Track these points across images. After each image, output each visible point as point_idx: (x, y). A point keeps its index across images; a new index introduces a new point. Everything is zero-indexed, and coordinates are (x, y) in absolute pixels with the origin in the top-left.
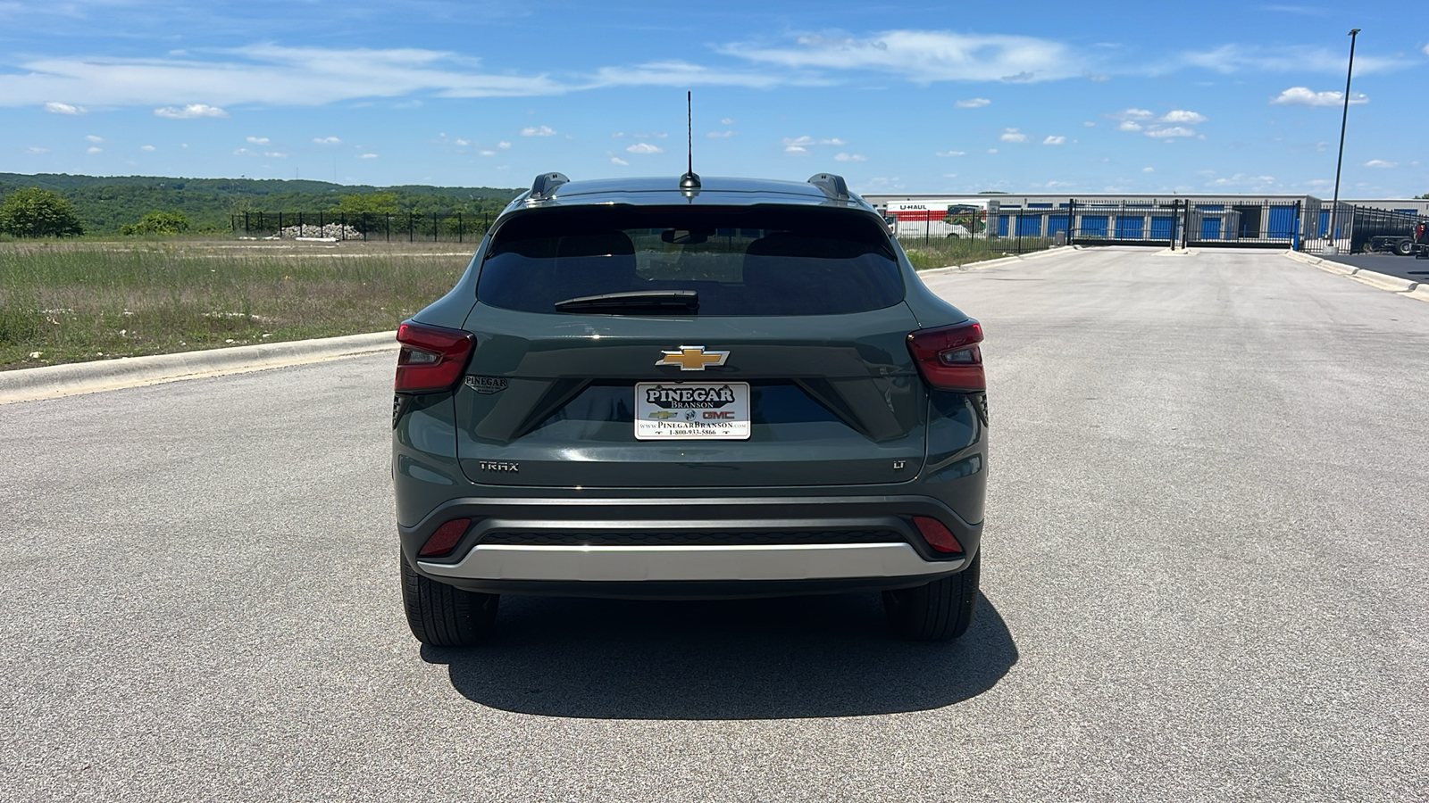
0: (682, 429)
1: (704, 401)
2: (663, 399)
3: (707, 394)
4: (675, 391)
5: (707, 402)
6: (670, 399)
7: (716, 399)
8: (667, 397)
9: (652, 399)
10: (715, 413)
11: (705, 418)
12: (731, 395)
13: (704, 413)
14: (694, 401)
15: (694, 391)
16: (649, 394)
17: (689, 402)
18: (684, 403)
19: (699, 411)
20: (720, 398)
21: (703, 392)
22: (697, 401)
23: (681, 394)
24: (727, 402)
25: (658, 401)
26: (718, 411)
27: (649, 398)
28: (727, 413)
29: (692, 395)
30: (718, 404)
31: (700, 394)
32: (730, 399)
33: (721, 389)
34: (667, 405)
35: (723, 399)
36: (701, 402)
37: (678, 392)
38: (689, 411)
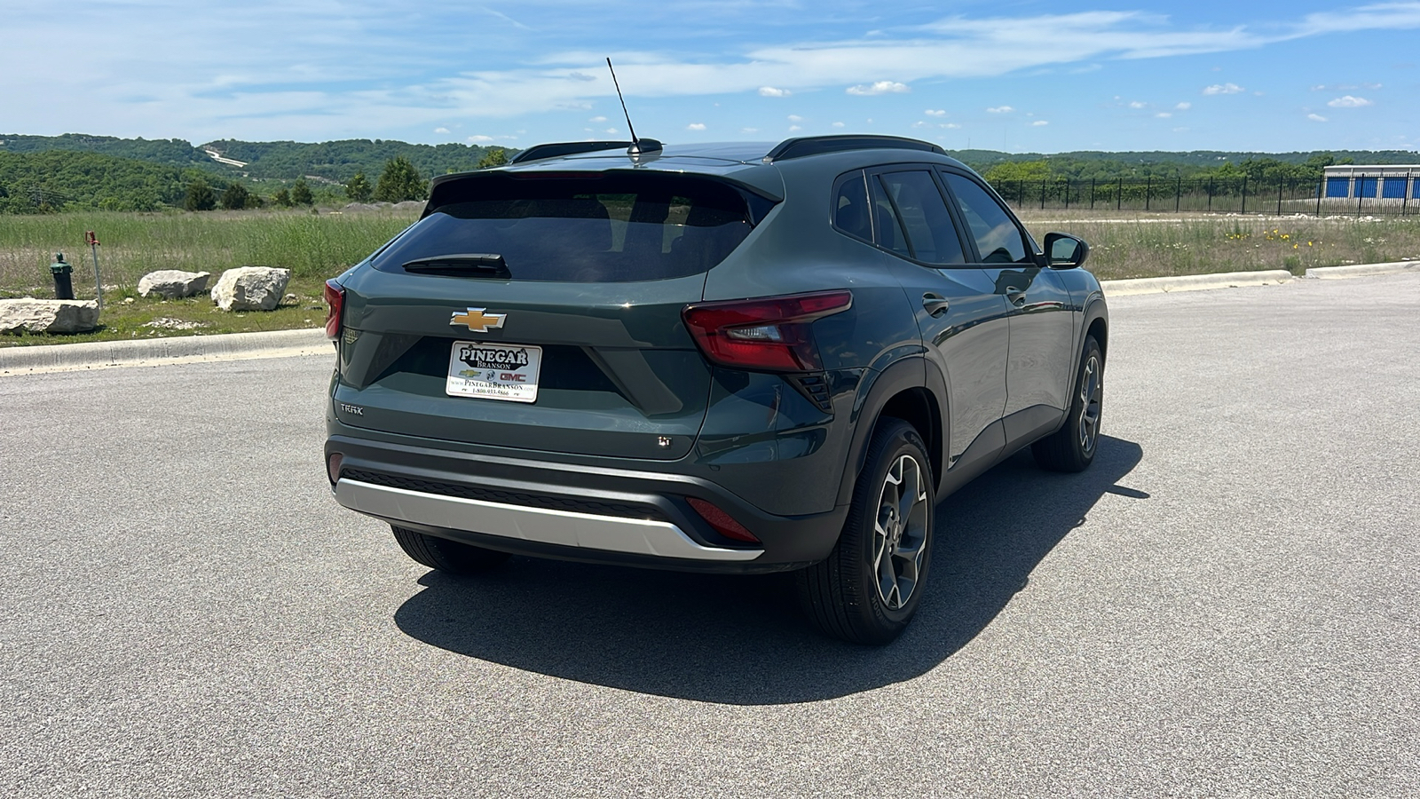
0: (483, 388)
1: (503, 362)
2: (472, 359)
3: (506, 356)
4: (481, 351)
5: (505, 364)
6: (477, 359)
7: (513, 361)
8: (475, 357)
9: (464, 358)
10: (511, 375)
11: (502, 379)
12: (526, 359)
13: (502, 375)
14: (495, 362)
15: (496, 352)
16: (462, 352)
17: (491, 363)
18: (487, 363)
19: (498, 372)
20: (516, 360)
21: (504, 354)
22: (497, 363)
23: (486, 354)
24: (522, 365)
25: (468, 360)
26: (513, 373)
27: (461, 356)
28: (520, 375)
29: (494, 356)
30: (514, 367)
31: (501, 356)
32: (525, 363)
33: (519, 352)
34: (473, 364)
35: (519, 362)
36: (501, 363)
37: (484, 352)
38: (489, 371)
